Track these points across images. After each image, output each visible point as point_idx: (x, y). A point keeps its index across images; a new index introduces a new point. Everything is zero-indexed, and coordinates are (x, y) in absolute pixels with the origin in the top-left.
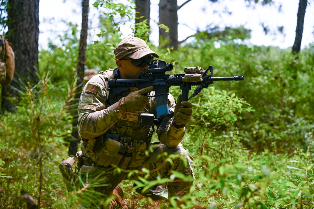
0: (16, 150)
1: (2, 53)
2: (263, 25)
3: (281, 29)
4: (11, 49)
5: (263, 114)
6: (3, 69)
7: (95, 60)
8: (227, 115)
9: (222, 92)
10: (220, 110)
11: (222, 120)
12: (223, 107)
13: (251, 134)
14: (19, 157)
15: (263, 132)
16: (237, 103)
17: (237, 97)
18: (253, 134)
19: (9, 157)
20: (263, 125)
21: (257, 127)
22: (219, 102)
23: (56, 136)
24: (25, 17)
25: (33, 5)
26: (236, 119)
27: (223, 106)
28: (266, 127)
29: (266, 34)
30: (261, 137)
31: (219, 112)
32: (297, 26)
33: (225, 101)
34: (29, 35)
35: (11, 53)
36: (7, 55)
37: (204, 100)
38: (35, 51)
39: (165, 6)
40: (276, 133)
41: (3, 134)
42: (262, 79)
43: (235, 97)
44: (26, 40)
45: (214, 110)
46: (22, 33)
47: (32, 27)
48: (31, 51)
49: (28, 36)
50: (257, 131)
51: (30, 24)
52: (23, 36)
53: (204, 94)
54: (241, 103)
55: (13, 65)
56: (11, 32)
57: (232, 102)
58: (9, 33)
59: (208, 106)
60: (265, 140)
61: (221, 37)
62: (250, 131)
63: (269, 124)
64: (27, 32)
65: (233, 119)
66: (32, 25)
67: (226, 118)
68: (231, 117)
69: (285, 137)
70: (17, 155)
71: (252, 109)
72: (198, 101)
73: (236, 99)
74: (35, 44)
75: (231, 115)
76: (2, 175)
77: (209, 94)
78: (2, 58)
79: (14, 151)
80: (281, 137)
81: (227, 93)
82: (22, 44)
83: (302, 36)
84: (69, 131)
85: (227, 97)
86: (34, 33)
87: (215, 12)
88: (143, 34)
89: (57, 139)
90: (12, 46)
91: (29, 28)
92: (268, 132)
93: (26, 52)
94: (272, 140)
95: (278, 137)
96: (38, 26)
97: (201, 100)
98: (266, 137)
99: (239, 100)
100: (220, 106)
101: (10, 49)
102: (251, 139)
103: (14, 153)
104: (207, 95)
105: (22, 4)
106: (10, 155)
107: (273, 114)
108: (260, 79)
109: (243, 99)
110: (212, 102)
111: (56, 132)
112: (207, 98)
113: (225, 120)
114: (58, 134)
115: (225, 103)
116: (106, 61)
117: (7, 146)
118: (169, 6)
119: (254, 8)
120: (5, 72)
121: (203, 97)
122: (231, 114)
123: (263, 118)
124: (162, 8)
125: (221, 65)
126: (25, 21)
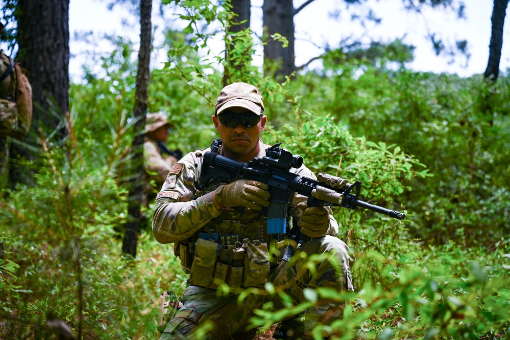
0: (35, 247)
1: (11, 86)
2: (433, 38)
3: (462, 46)
4: (26, 79)
5: (441, 184)
6: (13, 112)
7: (162, 98)
8: (387, 184)
9: (379, 145)
10: (376, 176)
11: (377, 192)
12: (379, 171)
13: (421, 215)
14: (42, 257)
15: (441, 212)
16: (403, 162)
17: (403, 153)
18: (426, 215)
19: (25, 259)
20: (441, 201)
21: (431, 204)
22: (374, 163)
23: (100, 223)
24: (47, 28)
25: (59, 8)
26: (401, 191)
27: (381, 169)
28: (446, 205)
29: (438, 54)
30: (438, 220)
31: (373, 179)
32: (491, 38)
33: (382, 160)
34: (54, 57)
35: (25, 85)
36: (20, 89)
37: (348, 160)
38: (64, 85)
39: (274, 9)
40: (464, 214)
41: (14, 220)
42: (438, 125)
43: (399, 153)
44: (48, 66)
45: (366, 174)
46: (42, 55)
47: (58, 45)
48: (57, 85)
49: (51, 59)
50: (432, 211)
51: (55, 39)
52: (44, 59)
53: (348, 149)
54: (410, 162)
55: (30, 105)
56: (23, 52)
57: (395, 161)
58: (20, 55)
59: (355, 169)
60: (445, 225)
61: (364, 59)
62: (419, 210)
63: (451, 199)
64: (50, 54)
65: (397, 191)
66: (58, 42)
67: (385, 188)
68: (393, 186)
69: (477, 221)
70: (37, 254)
71: (428, 173)
72: (339, 160)
73: (402, 157)
74: (63, 73)
75: (394, 184)
76: (14, 289)
77: (356, 149)
78: (11, 95)
79: (32, 248)
80: (471, 220)
81: (387, 146)
82: (41, 73)
83: (500, 54)
84: (122, 215)
85: (386, 154)
86: (61, 55)
87: (354, 17)
88: (245, 50)
89: (102, 228)
90: (26, 75)
91: (53, 46)
92: (449, 212)
93: (49, 85)
94: (456, 226)
95: (466, 220)
96: (68, 42)
97: (344, 159)
98: (446, 220)
99: (407, 157)
100: (375, 169)
101: (23, 78)
102: (422, 225)
103: (33, 251)
104: (354, 150)
105: (41, 6)
106: (25, 256)
107: (459, 183)
108: (435, 125)
109: (413, 156)
110: (361, 161)
111: (102, 217)
112: (353, 156)
113: (383, 191)
114: (104, 219)
115: (384, 162)
116: (180, 100)
117: (21, 241)
118: (279, 10)
119: (419, 11)
120: (17, 118)
121: (347, 153)
122: (393, 181)
123: (441, 190)
124: (268, 12)
125: (369, 103)
126: (47, 35)
